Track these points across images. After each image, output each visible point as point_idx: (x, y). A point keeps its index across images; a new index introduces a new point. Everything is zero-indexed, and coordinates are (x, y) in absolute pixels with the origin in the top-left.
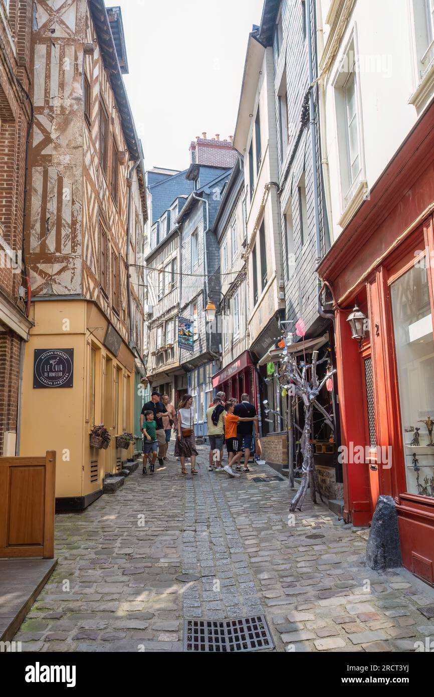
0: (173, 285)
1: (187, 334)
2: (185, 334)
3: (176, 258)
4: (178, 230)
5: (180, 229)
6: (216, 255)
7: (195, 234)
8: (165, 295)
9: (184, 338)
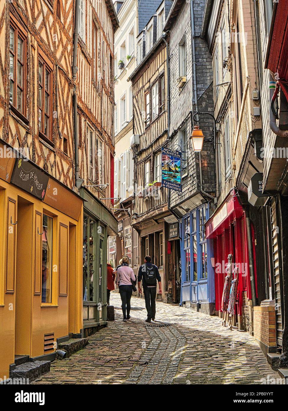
0: (161, 108)
1: (173, 169)
2: (170, 170)
3: (162, 75)
4: (164, 40)
5: (167, 37)
6: (208, 67)
7: (183, 44)
8: (153, 120)
9: (170, 175)
